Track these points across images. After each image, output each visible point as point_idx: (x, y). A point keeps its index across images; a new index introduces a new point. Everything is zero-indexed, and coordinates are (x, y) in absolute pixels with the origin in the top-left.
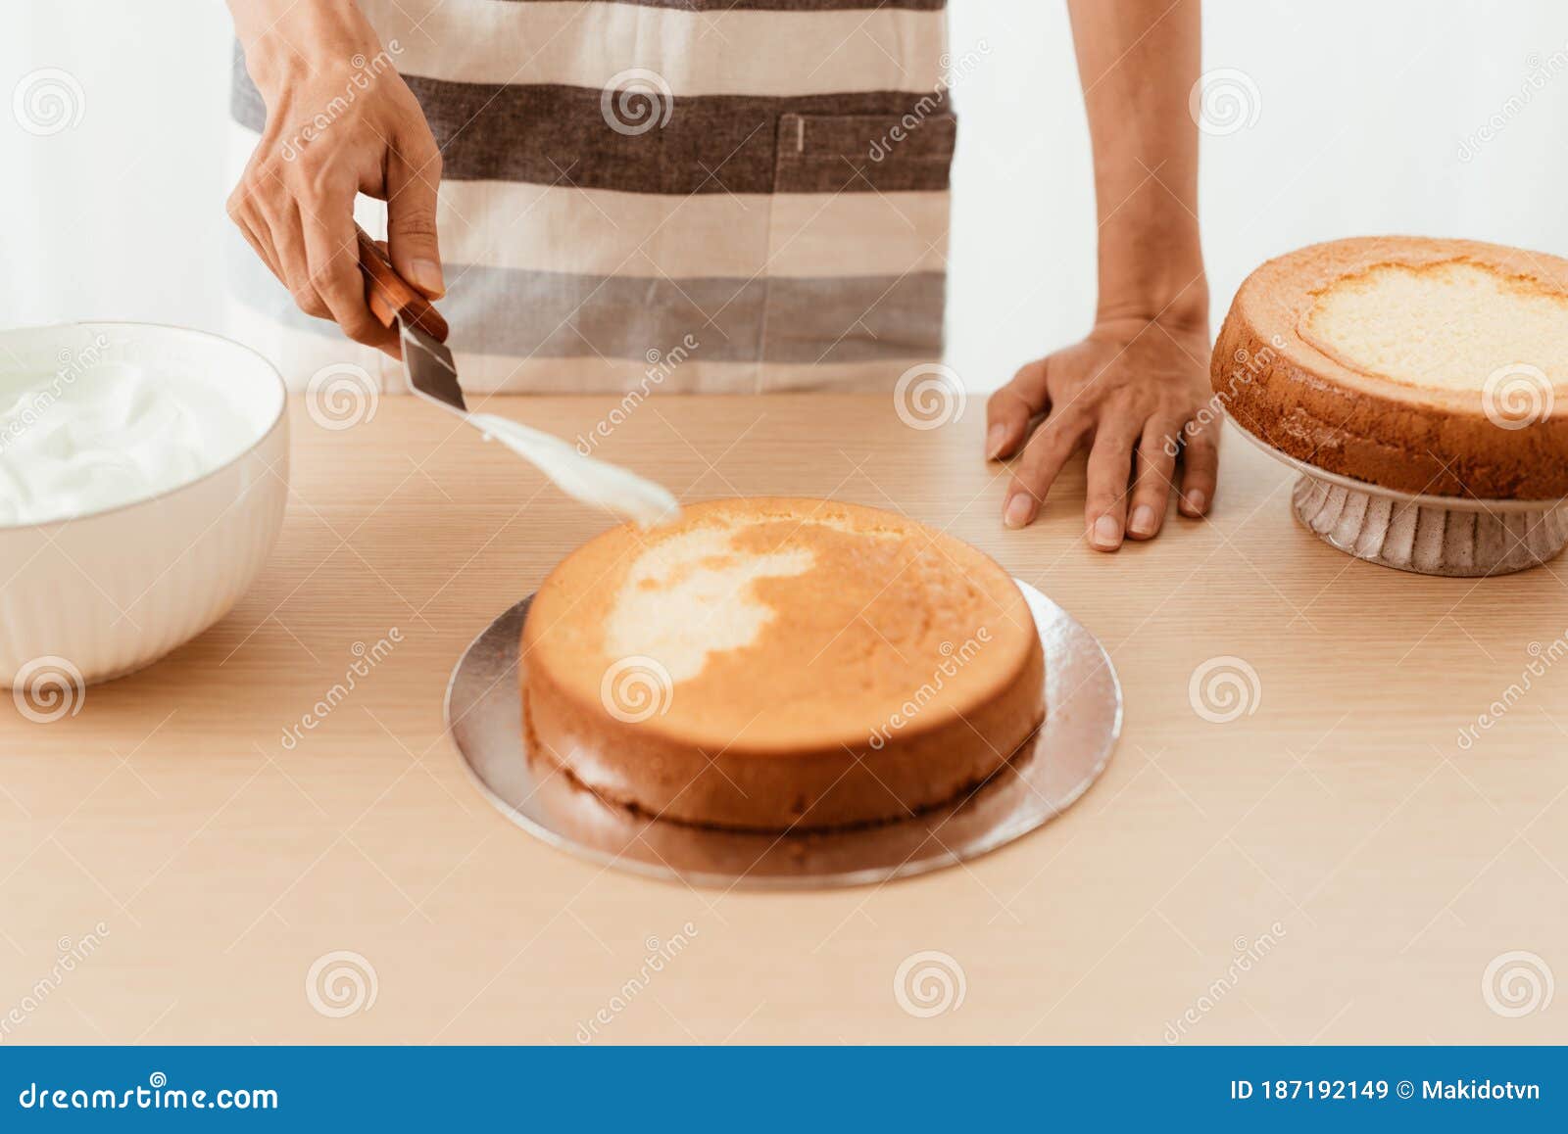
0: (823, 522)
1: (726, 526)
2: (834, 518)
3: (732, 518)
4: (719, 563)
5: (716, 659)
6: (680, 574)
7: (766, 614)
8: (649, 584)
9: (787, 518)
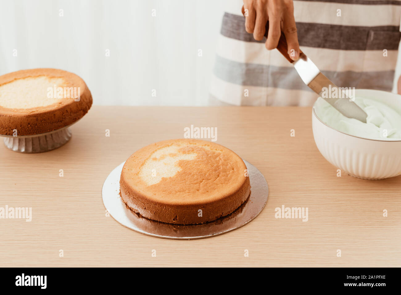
0: (204, 147)
1: (179, 146)
2: (207, 146)
3: (182, 143)
4: (173, 155)
5: (164, 179)
6: (163, 157)
7: (179, 169)
8: (155, 159)
9: (195, 145)
